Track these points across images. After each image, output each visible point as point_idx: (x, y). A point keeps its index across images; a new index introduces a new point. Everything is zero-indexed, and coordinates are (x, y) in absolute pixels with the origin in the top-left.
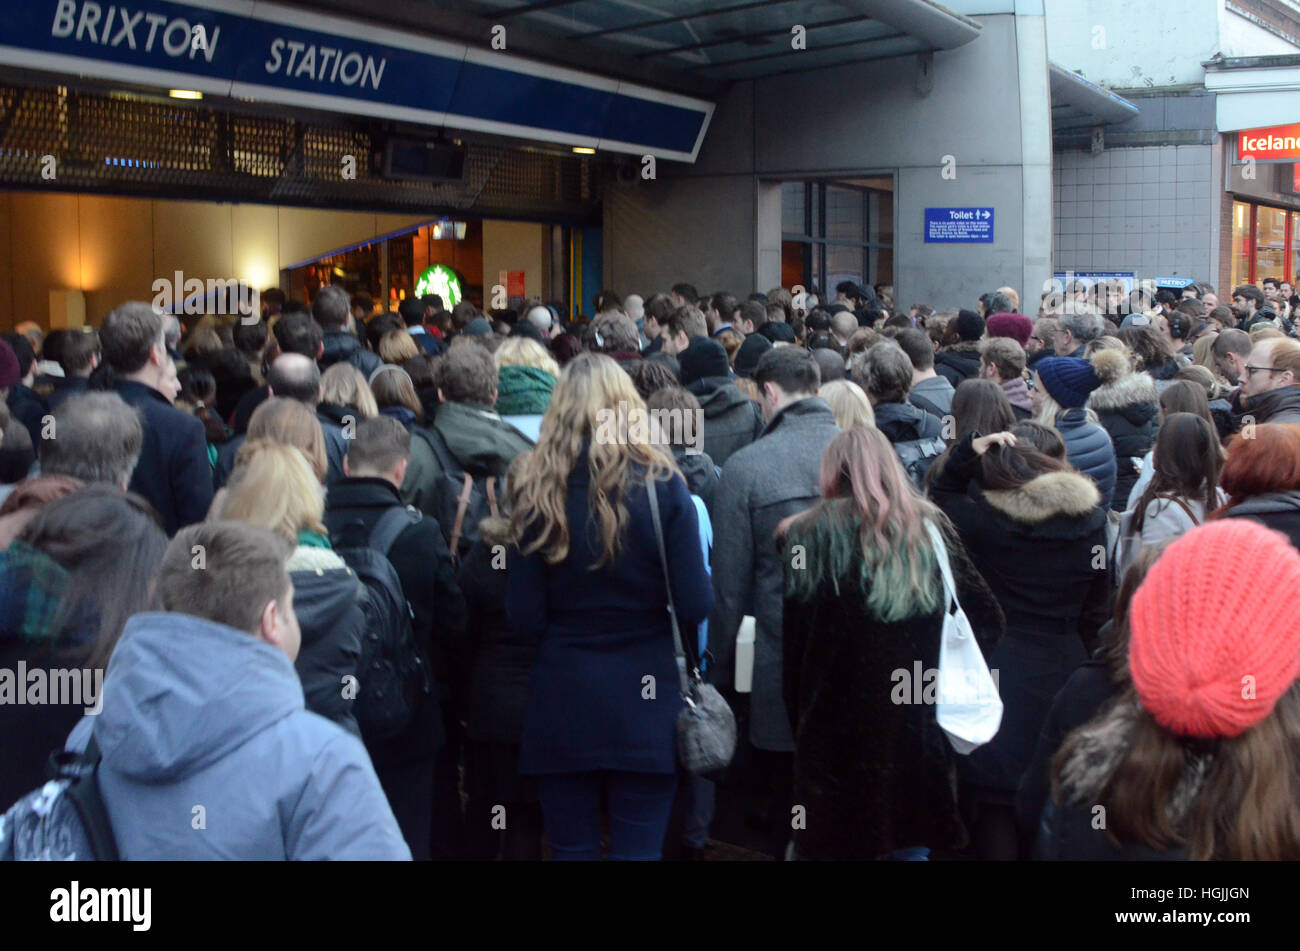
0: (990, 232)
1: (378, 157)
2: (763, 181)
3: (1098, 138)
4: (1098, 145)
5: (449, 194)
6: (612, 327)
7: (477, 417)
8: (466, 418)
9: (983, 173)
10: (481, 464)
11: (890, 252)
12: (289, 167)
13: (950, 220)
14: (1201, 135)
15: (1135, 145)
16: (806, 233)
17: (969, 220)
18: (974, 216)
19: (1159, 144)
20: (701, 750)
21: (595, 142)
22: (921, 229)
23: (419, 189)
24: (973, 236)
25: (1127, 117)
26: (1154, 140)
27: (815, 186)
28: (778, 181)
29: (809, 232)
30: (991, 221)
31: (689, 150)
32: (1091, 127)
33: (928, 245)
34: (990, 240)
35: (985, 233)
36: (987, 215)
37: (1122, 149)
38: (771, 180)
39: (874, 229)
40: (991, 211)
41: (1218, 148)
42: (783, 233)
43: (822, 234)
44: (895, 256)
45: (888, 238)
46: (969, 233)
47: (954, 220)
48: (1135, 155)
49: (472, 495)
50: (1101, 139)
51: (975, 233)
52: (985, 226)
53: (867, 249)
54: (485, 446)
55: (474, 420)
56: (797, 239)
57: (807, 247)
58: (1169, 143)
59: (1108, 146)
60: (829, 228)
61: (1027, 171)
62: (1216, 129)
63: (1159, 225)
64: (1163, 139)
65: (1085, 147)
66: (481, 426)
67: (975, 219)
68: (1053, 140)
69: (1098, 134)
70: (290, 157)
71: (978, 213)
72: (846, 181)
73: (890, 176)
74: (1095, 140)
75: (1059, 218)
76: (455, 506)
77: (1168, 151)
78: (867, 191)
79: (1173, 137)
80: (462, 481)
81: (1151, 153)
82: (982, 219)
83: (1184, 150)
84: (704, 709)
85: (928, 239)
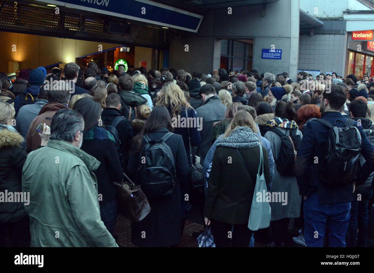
0: (280, 56)
1: (106, 27)
2: (216, 39)
3: (312, 31)
4: (312, 33)
5: (126, 38)
6: (167, 76)
7: (130, 93)
8: (127, 93)
9: (279, 40)
10: (133, 104)
11: (251, 62)
12: (80, 28)
13: (269, 53)
14: (342, 32)
15: (323, 34)
16: (228, 55)
17: (274, 53)
18: (276, 52)
19: (329, 34)
20: (195, 177)
21: (168, 25)
22: (261, 55)
23: (117, 36)
24: (275, 57)
25: (320, 26)
26: (328, 33)
27: (231, 41)
28: (220, 39)
29: (228, 54)
30: (281, 53)
31: (195, 29)
32: (310, 28)
33: (262, 59)
34: (280, 59)
35: (279, 57)
36: (280, 51)
37: (319, 35)
38: (218, 39)
39: (247, 54)
40: (281, 50)
41: (346, 36)
42: (221, 54)
43: (232, 55)
44: (253, 62)
45: (251, 57)
46: (275, 56)
47: (270, 53)
48: (323, 37)
49: (132, 111)
50: (313, 32)
51: (276, 56)
52: (279, 55)
53: (245, 60)
54: (133, 99)
55: (129, 93)
56: (225, 56)
57: (228, 58)
58: (332, 34)
59: (315, 34)
60: (234, 54)
61: (292, 39)
62: (346, 31)
63: (328, 57)
64: (331, 33)
65: (308, 34)
66: (131, 95)
67: (276, 53)
68: (300, 31)
69: (312, 30)
70: (81, 25)
71: (277, 51)
72: (240, 40)
73: (253, 39)
74: (311, 32)
75: (300, 54)
76: (128, 114)
77: (332, 36)
78: (245, 44)
79: (334, 32)
80: (129, 108)
81: (327, 37)
82: (278, 53)
83: (337, 36)
84: (196, 167)
85: (263, 58)
